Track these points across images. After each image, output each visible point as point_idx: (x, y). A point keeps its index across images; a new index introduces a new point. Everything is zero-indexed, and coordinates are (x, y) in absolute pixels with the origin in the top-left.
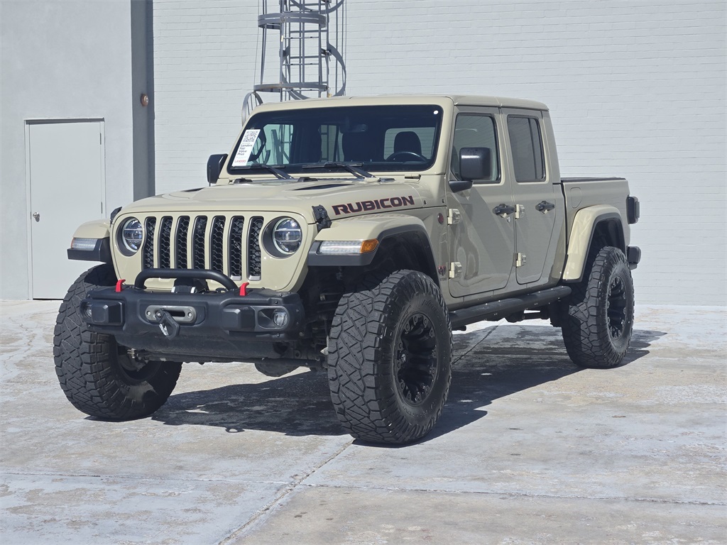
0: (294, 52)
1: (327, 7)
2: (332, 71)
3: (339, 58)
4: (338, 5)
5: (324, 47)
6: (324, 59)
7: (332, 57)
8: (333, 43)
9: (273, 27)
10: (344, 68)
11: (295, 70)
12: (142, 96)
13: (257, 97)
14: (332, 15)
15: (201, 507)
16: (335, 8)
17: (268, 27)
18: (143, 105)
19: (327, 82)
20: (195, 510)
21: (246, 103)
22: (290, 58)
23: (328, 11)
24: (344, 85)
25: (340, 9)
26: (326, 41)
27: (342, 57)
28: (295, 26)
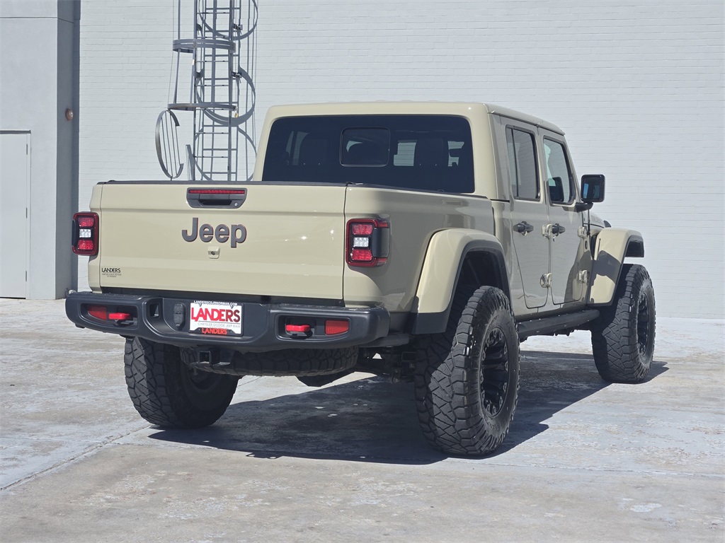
0: (208, 74)
1: (238, 34)
2: (243, 93)
3: (250, 81)
4: (250, 32)
5: (235, 70)
6: (234, 81)
7: (243, 80)
8: (244, 67)
9: (189, 51)
10: (253, 90)
11: (208, 90)
12: (67, 111)
13: (172, 114)
14: (244, 41)
15: (19, 457)
16: (247, 35)
17: (183, 51)
18: (68, 119)
19: (238, 103)
20: (13, 459)
21: (160, 118)
22: (204, 79)
23: (239, 38)
24: (254, 106)
25: (251, 36)
26: (237, 65)
27: (252, 80)
28: (209, 51)
